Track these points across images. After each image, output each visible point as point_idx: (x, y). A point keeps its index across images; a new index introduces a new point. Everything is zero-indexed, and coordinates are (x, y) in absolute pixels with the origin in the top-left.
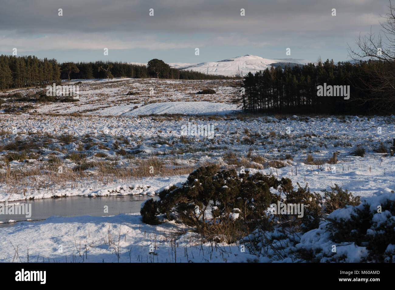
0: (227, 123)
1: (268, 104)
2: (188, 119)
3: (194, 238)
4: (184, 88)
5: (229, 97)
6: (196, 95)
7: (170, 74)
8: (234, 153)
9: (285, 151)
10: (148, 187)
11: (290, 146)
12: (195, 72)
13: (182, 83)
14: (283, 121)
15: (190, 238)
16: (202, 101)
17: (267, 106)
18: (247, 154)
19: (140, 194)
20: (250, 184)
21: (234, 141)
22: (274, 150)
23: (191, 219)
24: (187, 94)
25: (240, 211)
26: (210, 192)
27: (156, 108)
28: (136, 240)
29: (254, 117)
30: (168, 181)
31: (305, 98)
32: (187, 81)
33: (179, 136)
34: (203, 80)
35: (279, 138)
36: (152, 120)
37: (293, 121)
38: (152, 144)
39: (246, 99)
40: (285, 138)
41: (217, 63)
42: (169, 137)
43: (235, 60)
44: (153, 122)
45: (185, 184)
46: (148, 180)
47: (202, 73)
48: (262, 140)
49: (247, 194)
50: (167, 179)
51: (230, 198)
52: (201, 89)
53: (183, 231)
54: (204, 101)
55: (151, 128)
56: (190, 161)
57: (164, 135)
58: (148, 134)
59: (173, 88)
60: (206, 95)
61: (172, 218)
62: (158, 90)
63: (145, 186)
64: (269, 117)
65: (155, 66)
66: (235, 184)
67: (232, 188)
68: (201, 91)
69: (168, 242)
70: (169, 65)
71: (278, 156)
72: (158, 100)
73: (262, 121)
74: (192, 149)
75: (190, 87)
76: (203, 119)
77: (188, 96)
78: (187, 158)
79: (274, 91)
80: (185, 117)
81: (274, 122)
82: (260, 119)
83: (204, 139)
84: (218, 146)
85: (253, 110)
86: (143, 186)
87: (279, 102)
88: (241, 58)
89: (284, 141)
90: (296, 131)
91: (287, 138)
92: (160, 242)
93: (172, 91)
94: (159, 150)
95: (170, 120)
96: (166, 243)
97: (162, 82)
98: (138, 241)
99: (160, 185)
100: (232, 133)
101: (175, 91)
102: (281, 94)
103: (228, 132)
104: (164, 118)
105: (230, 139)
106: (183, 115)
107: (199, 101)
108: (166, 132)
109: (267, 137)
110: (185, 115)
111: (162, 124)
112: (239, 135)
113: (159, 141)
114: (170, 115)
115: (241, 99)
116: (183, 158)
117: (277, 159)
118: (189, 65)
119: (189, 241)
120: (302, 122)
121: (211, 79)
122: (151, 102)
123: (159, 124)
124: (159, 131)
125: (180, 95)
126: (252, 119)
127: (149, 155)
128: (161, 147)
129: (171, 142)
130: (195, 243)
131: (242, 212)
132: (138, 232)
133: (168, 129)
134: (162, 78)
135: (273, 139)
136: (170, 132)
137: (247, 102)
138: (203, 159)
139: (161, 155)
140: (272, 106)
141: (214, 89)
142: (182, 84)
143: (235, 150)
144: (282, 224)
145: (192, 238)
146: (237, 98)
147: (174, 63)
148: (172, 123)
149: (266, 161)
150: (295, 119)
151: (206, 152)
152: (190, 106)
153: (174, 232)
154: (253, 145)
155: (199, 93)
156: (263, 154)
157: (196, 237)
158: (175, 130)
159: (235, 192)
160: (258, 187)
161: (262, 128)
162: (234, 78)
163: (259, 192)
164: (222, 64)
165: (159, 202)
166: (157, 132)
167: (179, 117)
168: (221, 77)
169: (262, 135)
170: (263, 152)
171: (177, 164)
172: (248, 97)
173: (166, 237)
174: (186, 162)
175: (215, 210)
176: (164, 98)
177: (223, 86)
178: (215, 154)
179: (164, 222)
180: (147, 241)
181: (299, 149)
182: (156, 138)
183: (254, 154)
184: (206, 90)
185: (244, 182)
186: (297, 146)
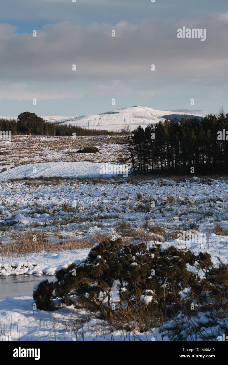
0: (115, 187)
1: (161, 164)
2: (69, 183)
3: (100, 326)
4: (61, 146)
5: (115, 156)
6: (76, 154)
7: (44, 129)
8: (128, 222)
9: (188, 220)
10: (34, 266)
11: (192, 214)
12: (74, 127)
13: (58, 140)
14: (182, 184)
15: (95, 326)
16: (83, 161)
17: (160, 166)
18: (143, 223)
19: (25, 274)
20: (165, 261)
21: (125, 208)
22: (175, 218)
23: (94, 303)
24: (66, 153)
25: (153, 292)
26: (117, 271)
27: (28, 170)
28: (30, 330)
29: (147, 179)
30: (57, 257)
31: (205, 156)
32: (65, 138)
33: (61, 203)
34: (84, 137)
35: (179, 204)
36: (26, 184)
37: (193, 184)
38: (29, 213)
39: (135, 158)
40: (186, 203)
41: (100, 116)
42: (47, 204)
43: (121, 111)
44: (28, 187)
45: (86, 262)
46: (32, 257)
47: (82, 128)
48: (159, 207)
49: (160, 272)
50: (56, 255)
51: (140, 277)
52: (82, 147)
53: (86, 318)
54: (85, 161)
55: (26, 194)
56: (76, 233)
57: (41, 202)
58: (23, 201)
59: (49, 146)
60: (87, 154)
61: (70, 303)
62: (31, 149)
63: (31, 264)
64: (164, 179)
65: (26, 120)
66: (145, 261)
67: (143, 266)
68: (81, 149)
69: (69, 331)
70: (43, 119)
71: (180, 225)
72: (31, 161)
73: (157, 184)
74: (77, 219)
75: (68, 145)
76: (86, 183)
77: (67, 156)
78: (73, 229)
79: (168, 148)
80: (65, 180)
81: (171, 185)
82: (154, 181)
83: (90, 206)
84: (108, 214)
85: (143, 172)
86: (28, 264)
87: (174, 162)
88: (127, 110)
89: (184, 207)
90: (198, 195)
91: (188, 204)
92: (60, 331)
93: (47, 150)
94: (38, 220)
95: (47, 185)
96: (67, 333)
97: (35, 139)
98: (33, 331)
99: (48, 263)
100: (123, 199)
101: (51, 149)
102: (177, 151)
103: (117, 198)
104: (40, 181)
105: (120, 205)
106: (61, 178)
107: (79, 161)
108: (44, 199)
109: (164, 203)
110: (64, 178)
111: (38, 189)
112: (131, 201)
113: (37, 209)
114: (46, 179)
115: (129, 158)
116: (67, 230)
117: (179, 229)
118: (66, 118)
119: (93, 329)
120: (204, 185)
121: (93, 135)
122: (22, 164)
123: (35, 189)
124: (35, 198)
125: (56, 155)
126: (145, 181)
127: (27, 226)
128: (40, 217)
129: (51, 211)
130: (101, 332)
131: (155, 294)
132: (32, 320)
133: (45, 195)
134: (35, 135)
135: (171, 205)
136: (49, 199)
137: (137, 162)
138: (92, 230)
139: (41, 226)
140: (166, 166)
141: (97, 147)
142: (58, 142)
143: (129, 220)
144: (201, 307)
145: (97, 326)
146: (124, 156)
147: (49, 117)
148: (50, 188)
149: (167, 232)
150: (196, 181)
151: (94, 222)
152: (69, 168)
153: (75, 319)
154: (149, 213)
155: (79, 152)
156: (162, 223)
157: (101, 325)
158: (54, 196)
159: (146, 270)
160: (174, 264)
161: (158, 192)
162: (120, 134)
163: (175, 270)
164: (105, 117)
165: (57, 283)
166: (33, 198)
167: (58, 181)
168: (105, 133)
169: (158, 201)
170: (162, 221)
171: (62, 237)
172: (138, 155)
173: (66, 325)
174: (71, 234)
175: (123, 292)
176: (38, 158)
177: (107, 143)
178: (105, 224)
179: (61, 308)
180: (44, 330)
181: (204, 217)
182: (33, 206)
183: (152, 223)
184: (87, 148)
185: (155, 257)
186: (201, 213)
